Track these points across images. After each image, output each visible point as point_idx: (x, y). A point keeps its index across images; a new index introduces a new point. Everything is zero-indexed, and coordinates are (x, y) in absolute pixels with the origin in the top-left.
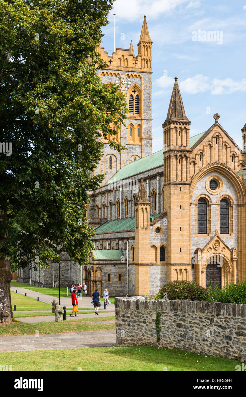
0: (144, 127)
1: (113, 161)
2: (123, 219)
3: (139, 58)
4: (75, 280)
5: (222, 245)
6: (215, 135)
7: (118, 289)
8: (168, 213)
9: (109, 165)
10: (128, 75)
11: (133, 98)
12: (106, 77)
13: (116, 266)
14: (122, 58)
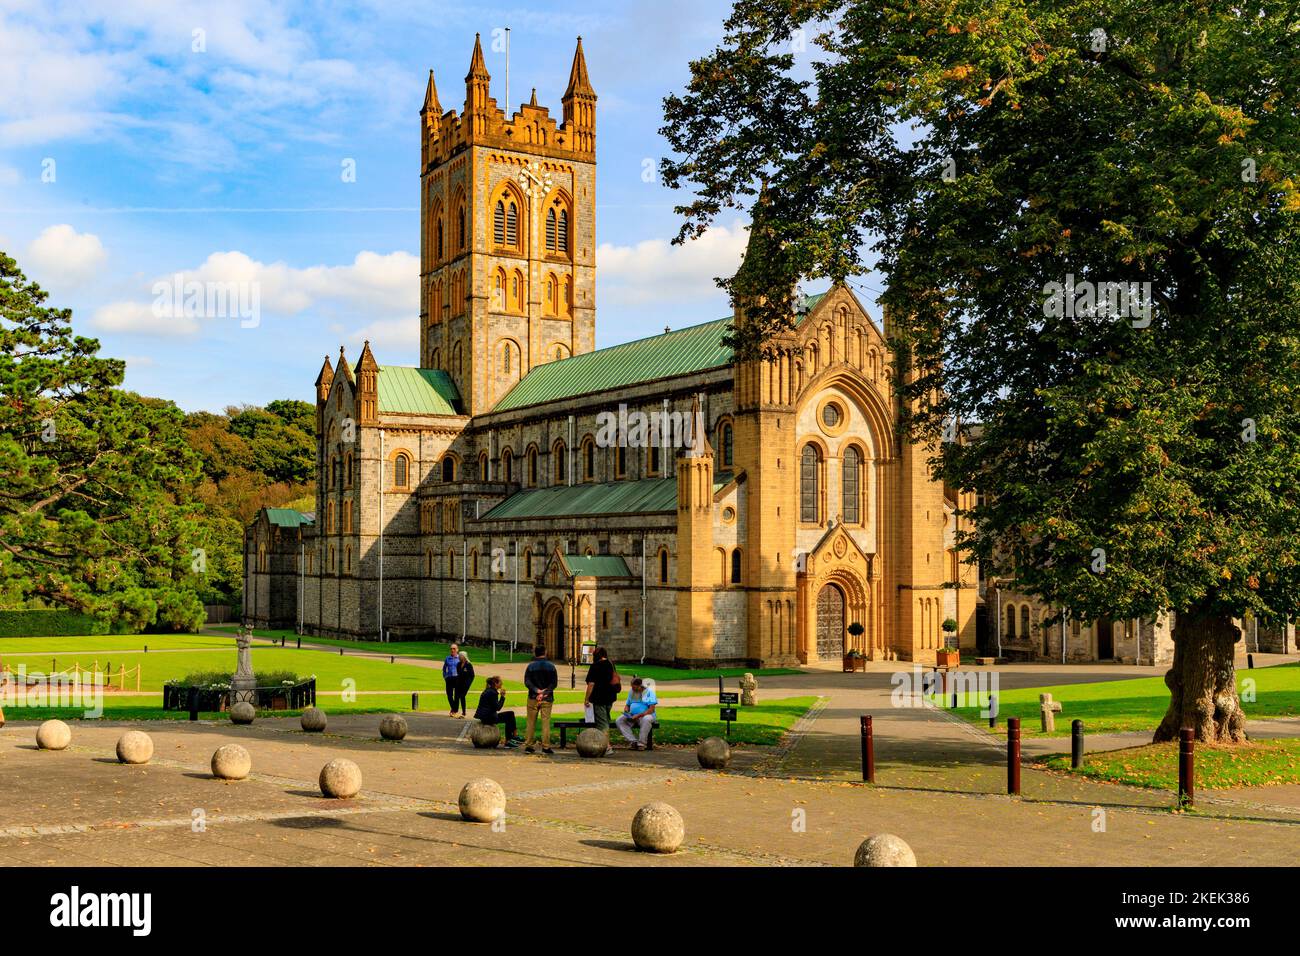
0: (578, 281)
1: (512, 354)
2: (575, 485)
3: (569, 128)
4: (438, 623)
5: (851, 548)
6: (840, 306)
7: (623, 646)
8: (751, 476)
9: (502, 363)
10: (546, 164)
11: (554, 217)
12: (501, 165)
13: (620, 593)
14: (534, 126)
